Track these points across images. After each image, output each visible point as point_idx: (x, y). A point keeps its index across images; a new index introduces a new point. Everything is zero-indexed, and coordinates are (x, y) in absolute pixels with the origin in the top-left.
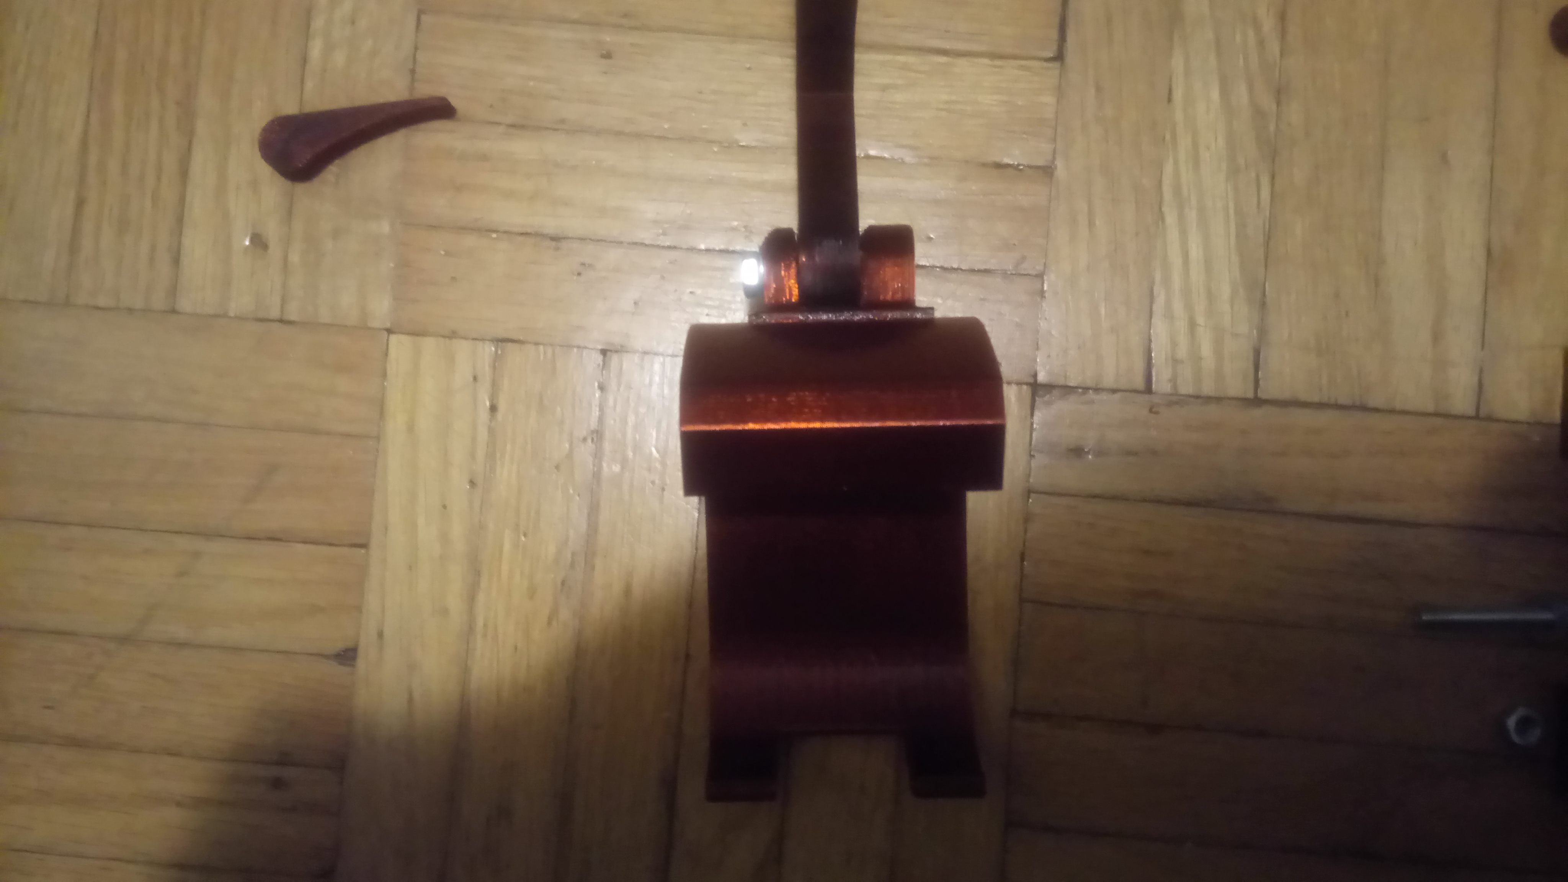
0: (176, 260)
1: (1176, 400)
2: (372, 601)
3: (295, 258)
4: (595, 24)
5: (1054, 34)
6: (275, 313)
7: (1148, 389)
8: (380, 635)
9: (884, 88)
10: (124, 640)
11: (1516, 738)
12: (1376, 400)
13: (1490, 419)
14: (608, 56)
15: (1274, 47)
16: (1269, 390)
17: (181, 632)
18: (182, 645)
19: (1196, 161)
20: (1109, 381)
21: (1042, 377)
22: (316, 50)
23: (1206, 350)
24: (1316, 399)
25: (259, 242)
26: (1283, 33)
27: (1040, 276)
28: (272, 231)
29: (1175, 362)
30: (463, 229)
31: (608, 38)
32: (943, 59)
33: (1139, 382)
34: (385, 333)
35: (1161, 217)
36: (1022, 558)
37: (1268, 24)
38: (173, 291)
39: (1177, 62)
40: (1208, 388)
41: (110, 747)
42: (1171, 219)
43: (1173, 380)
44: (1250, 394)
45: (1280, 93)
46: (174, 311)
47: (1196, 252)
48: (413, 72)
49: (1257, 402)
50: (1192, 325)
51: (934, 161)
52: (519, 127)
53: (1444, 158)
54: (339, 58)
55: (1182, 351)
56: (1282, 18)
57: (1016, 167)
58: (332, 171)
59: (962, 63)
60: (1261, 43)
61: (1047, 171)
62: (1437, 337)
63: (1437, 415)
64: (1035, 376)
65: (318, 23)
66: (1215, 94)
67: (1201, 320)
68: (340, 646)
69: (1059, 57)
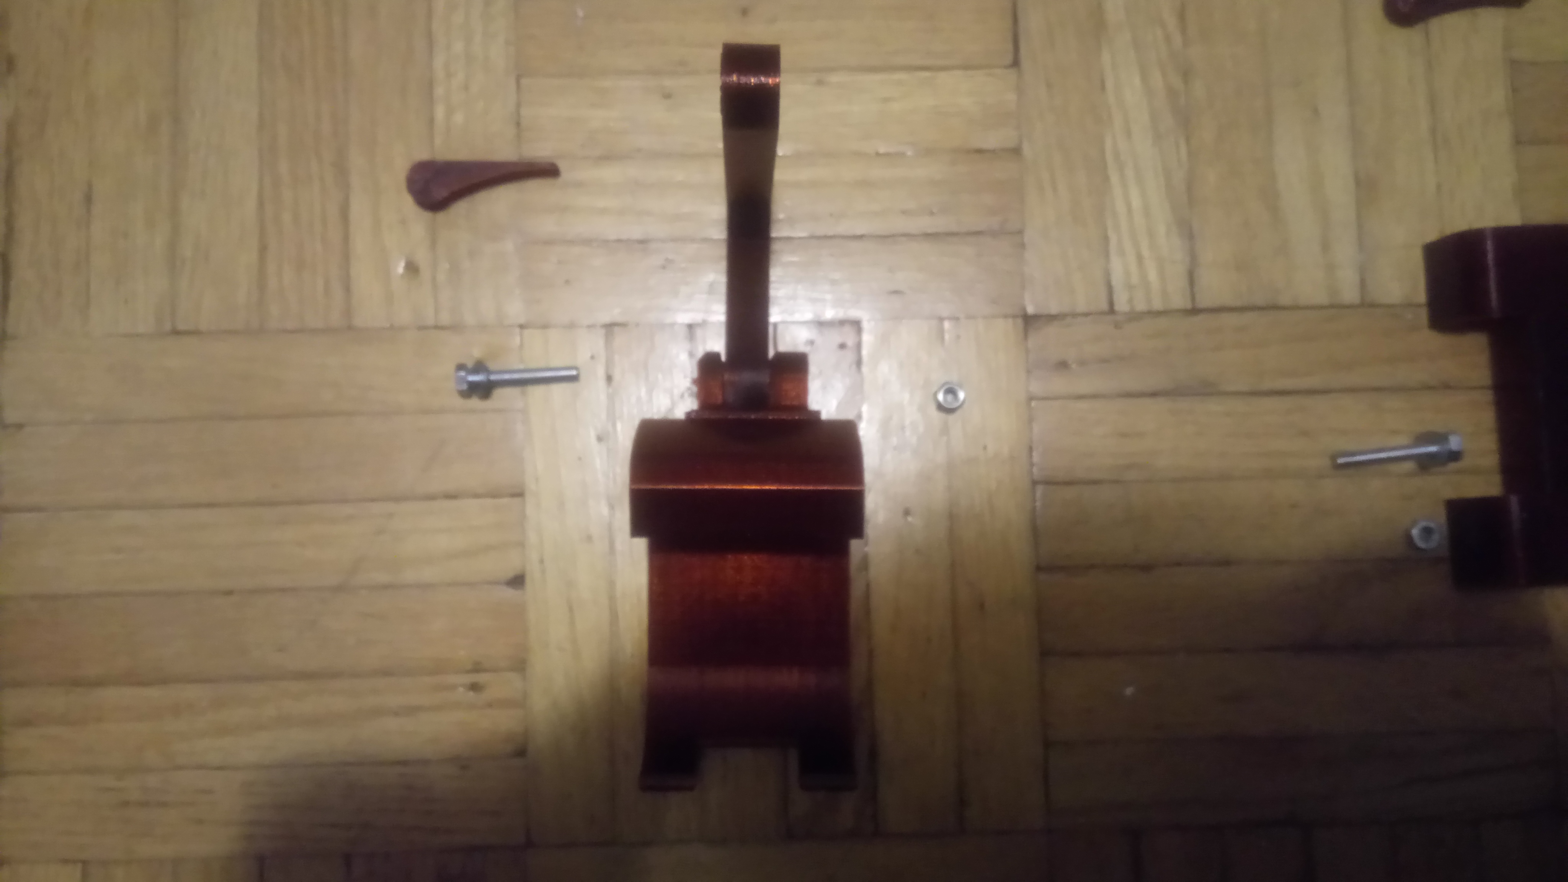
0: (347, 288)
1: (1135, 317)
2: (532, 537)
3: (441, 277)
4: (655, 73)
5: (1010, 46)
6: (430, 321)
7: (1112, 311)
8: (542, 561)
9: (886, 100)
10: (340, 589)
11: (1421, 544)
12: (1285, 300)
13: (1373, 305)
14: (668, 96)
15: (1178, 40)
16: (1204, 301)
17: (383, 578)
18: (386, 587)
19: (1129, 134)
20: (1081, 307)
21: (1030, 310)
22: (440, 112)
23: (1153, 275)
24: (1238, 303)
25: (412, 268)
26: (1184, 30)
27: (1020, 232)
28: (422, 257)
29: (1130, 287)
30: (571, 242)
31: (668, 83)
32: (926, 74)
33: (1104, 306)
34: (517, 330)
35: (1106, 179)
36: (1031, 449)
37: (1171, 22)
38: (348, 312)
39: (1106, 57)
40: (1157, 304)
41: (336, 675)
42: (1114, 179)
43: (1130, 301)
44: (1189, 306)
45: (1186, 74)
46: (350, 328)
47: (1136, 202)
48: (518, 124)
49: (1195, 311)
50: (1140, 259)
51: (929, 152)
52: (608, 158)
53: (1316, 111)
54: (459, 118)
55: (1135, 279)
56: (1182, 17)
57: (993, 151)
58: (461, 207)
59: (943, 76)
60: (1168, 39)
61: (1016, 151)
62: (1326, 246)
63: (1332, 306)
64: (1024, 309)
65: (439, 91)
66: (1137, 81)
67: (1146, 253)
68: (511, 574)
69: (1016, 63)
